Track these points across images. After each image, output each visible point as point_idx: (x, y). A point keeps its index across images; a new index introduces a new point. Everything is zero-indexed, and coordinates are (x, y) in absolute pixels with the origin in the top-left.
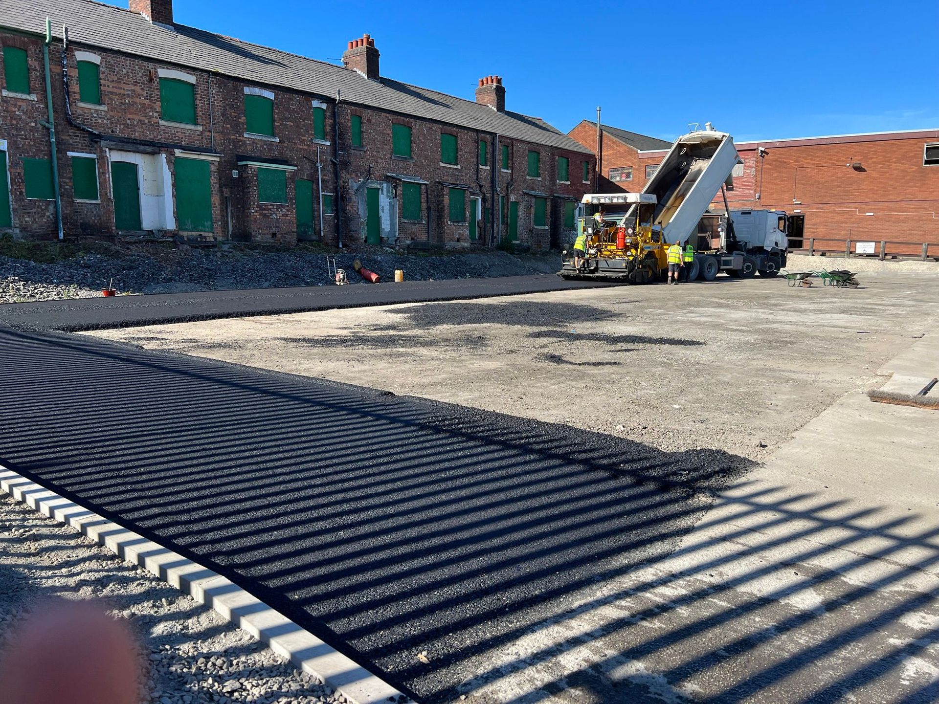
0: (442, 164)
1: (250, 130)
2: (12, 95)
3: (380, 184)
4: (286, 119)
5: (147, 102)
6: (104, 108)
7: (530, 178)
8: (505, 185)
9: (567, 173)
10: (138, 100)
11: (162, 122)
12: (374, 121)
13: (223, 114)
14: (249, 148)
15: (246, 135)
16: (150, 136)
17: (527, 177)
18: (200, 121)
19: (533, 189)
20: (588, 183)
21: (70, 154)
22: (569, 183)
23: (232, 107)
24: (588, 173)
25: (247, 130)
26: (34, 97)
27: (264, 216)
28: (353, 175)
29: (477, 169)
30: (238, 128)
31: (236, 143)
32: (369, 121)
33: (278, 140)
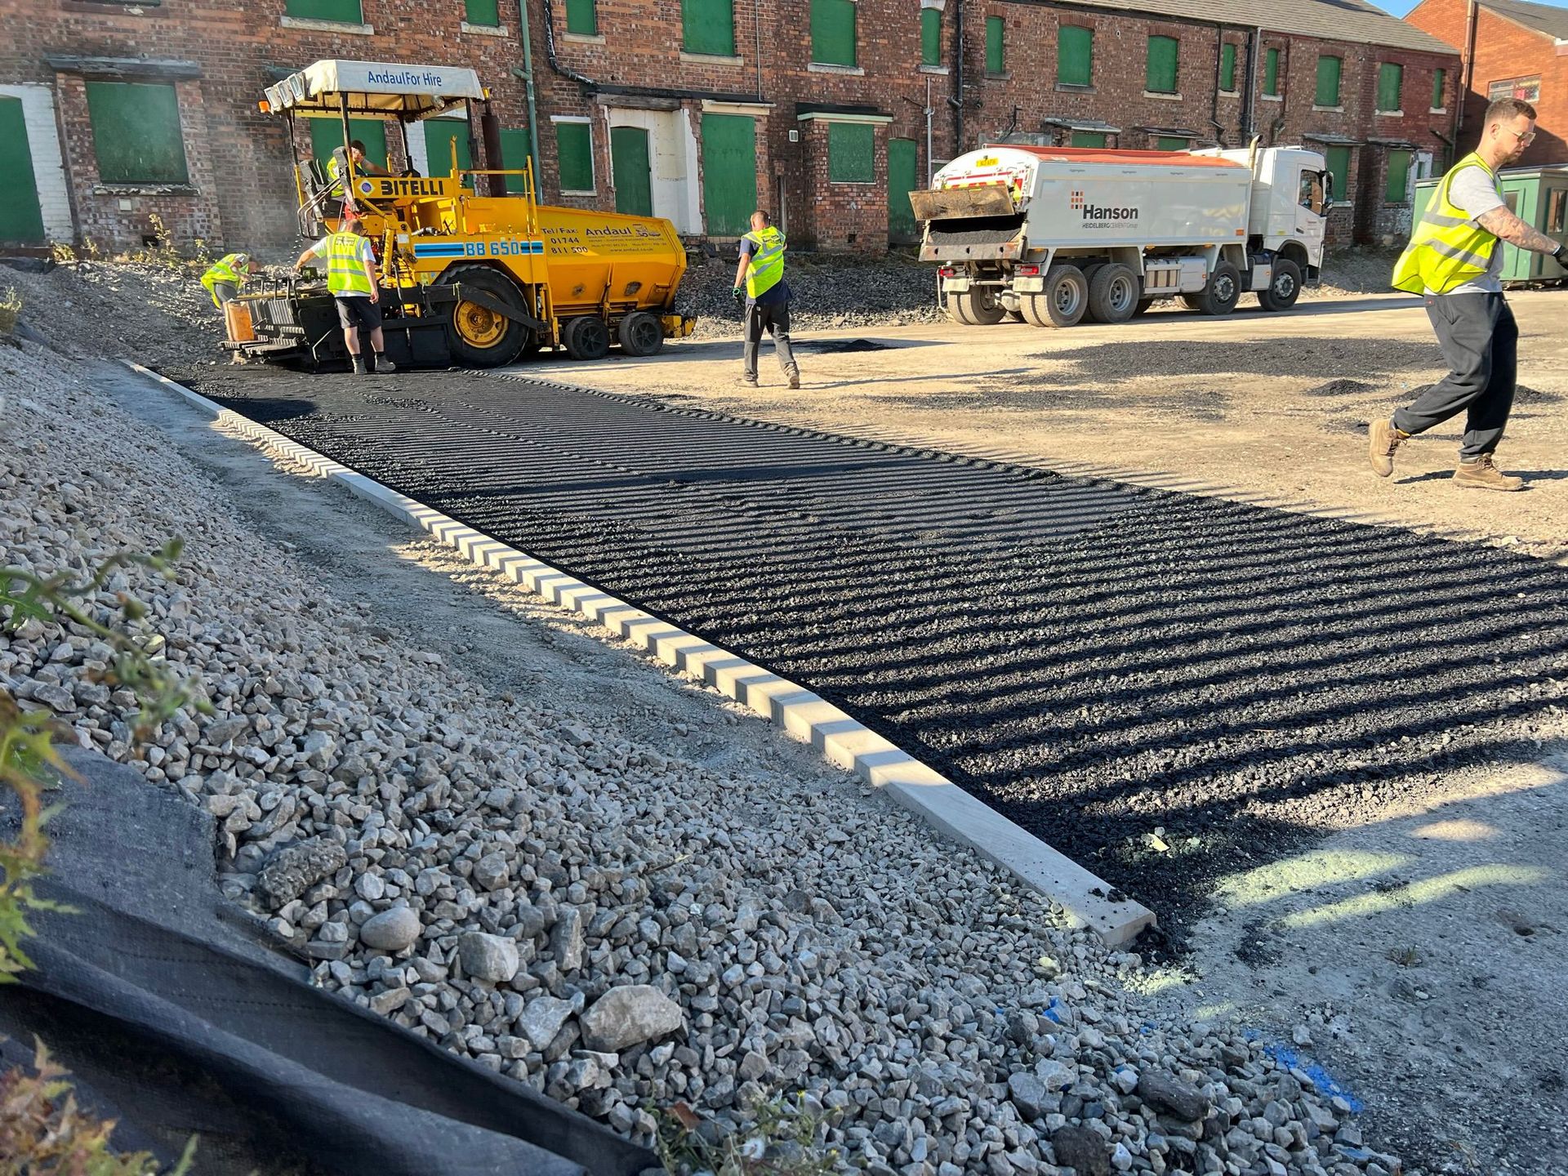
0: (1147, 95)
1: (819, 58)
2: (475, 29)
3: (1033, 138)
4: (875, 33)
5: (662, 24)
6: (601, 40)
7: (1321, 109)
8: (1268, 126)
9: (1399, 96)
10: (649, 23)
11: (684, 57)
12: (1025, 23)
13: (777, 34)
14: (816, 89)
15: (811, 68)
16: (666, 82)
17: (1315, 108)
18: (740, 50)
19: (1324, 130)
20: (1443, 111)
21: (555, 119)
22: (1401, 114)
23: (790, 20)
24: (1442, 91)
25: (813, 59)
26: (504, 31)
27: (837, 205)
28: (986, 126)
29: (1215, 100)
30: (798, 57)
31: (795, 82)
32: (1017, 24)
33: (862, 72)
